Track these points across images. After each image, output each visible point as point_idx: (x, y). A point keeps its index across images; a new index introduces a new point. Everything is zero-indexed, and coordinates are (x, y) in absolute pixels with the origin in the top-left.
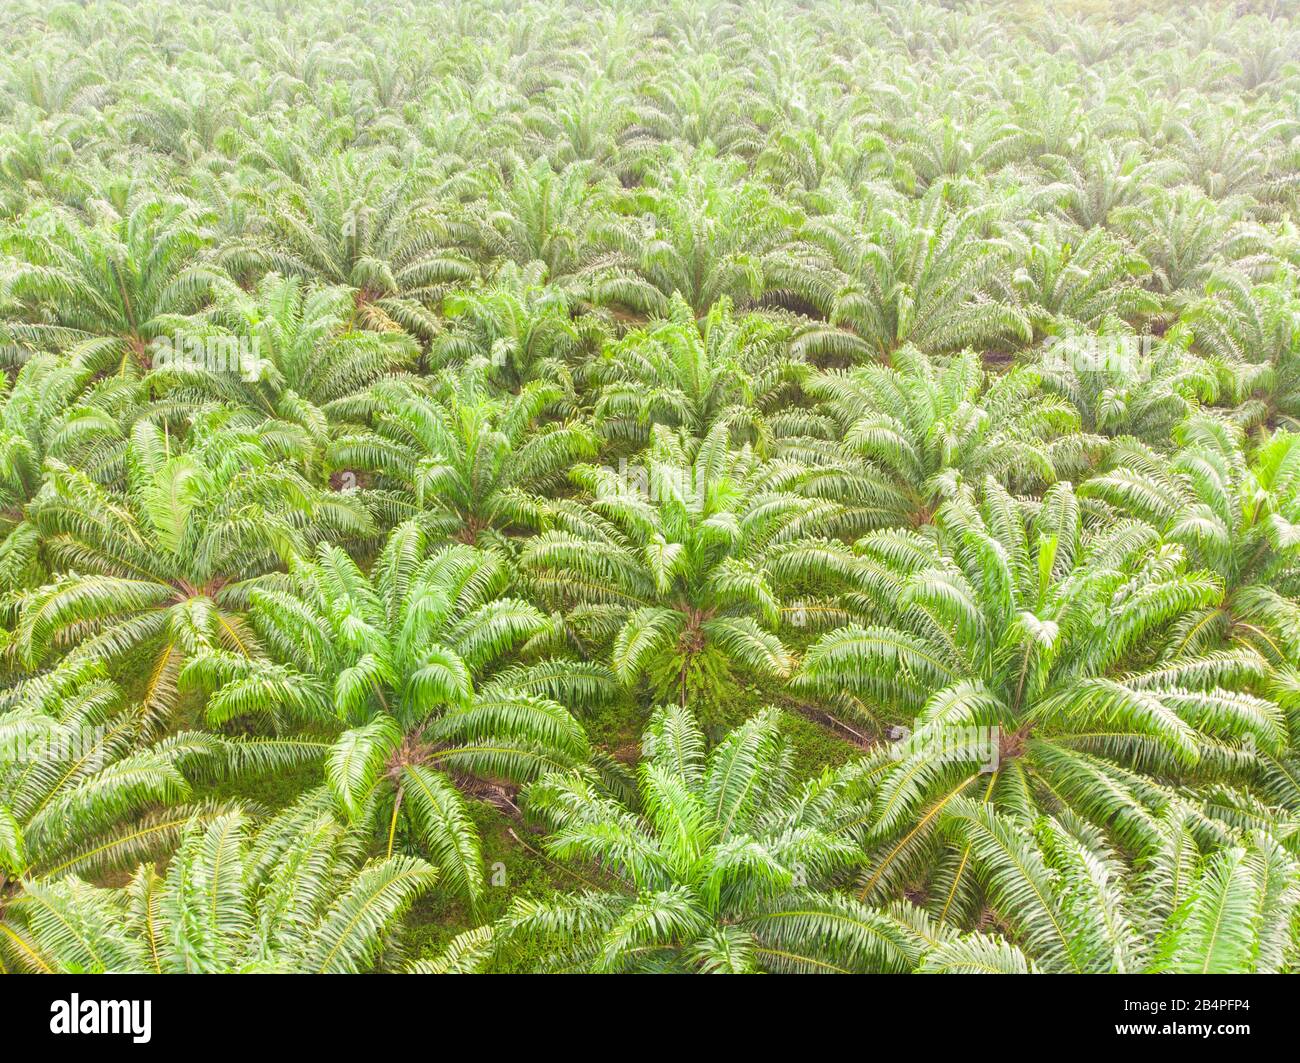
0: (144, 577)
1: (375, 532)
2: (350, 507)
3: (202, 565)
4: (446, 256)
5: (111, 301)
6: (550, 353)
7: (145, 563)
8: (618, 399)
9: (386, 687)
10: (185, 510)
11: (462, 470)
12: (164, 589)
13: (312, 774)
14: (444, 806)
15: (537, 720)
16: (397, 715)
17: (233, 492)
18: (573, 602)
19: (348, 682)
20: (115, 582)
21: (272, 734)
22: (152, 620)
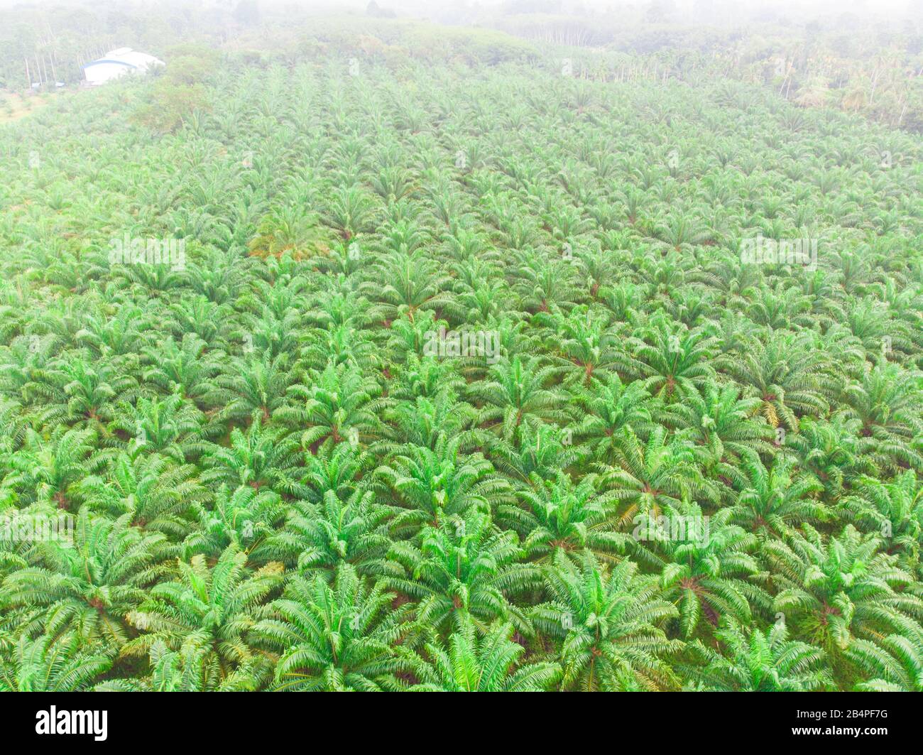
0: (637, 477)
1: (719, 503)
2: (713, 490)
3: (657, 484)
4: (817, 396)
5: (669, 363)
6: (839, 465)
7: (640, 473)
8: (852, 503)
9: (693, 557)
10: (660, 463)
11: (763, 498)
12: (641, 485)
13: (658, 570)
14: (693, 604)
15: (737, 600)
16: (693, 570)
17: (677, 467)
18: (778, 572)
19: (682, 548)
20: (629, 475)
21: (652, 551)
22: (634, 493)
